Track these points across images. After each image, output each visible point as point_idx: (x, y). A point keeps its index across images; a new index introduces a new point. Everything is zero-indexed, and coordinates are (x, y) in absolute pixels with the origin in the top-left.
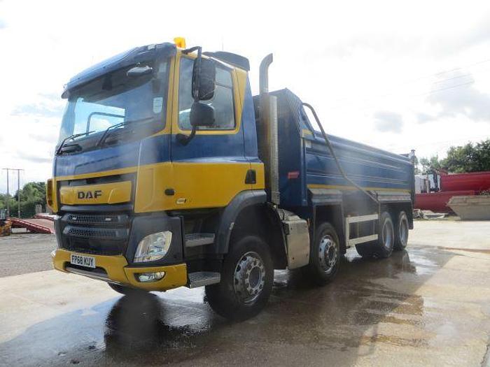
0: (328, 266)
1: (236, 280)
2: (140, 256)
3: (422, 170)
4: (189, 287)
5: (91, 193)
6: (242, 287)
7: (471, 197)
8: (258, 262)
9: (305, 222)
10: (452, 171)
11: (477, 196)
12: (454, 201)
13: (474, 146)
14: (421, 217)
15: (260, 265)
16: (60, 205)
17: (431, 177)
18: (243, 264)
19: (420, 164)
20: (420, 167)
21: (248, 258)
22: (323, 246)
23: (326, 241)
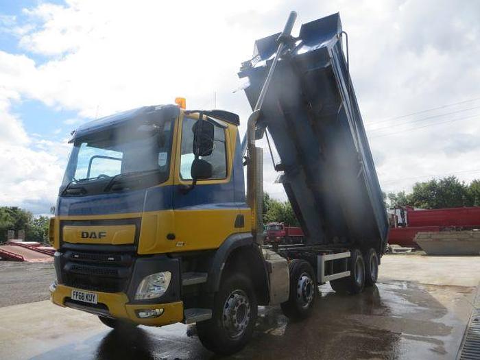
0: (306, 301)
1: (225, 316)
2: (141, 293)
3: (390, 205)
4: (185, 323)
5: (95, 233)
6: (231, 322)
7: (435, 233)
8: (244, 300)
9: (286, 260)
10: (418, 206)
11: (441, 232)
12: (420, 237)
13: (438, 182)
14: (390, 252)
15: (246, 302)
16: (62, 242)
17: (398, 212)
18: (230, 301)
19: (388, 198)
20: (388, 202)
21: (236, 295)
22: (301, 283)
23: (304, 278)
